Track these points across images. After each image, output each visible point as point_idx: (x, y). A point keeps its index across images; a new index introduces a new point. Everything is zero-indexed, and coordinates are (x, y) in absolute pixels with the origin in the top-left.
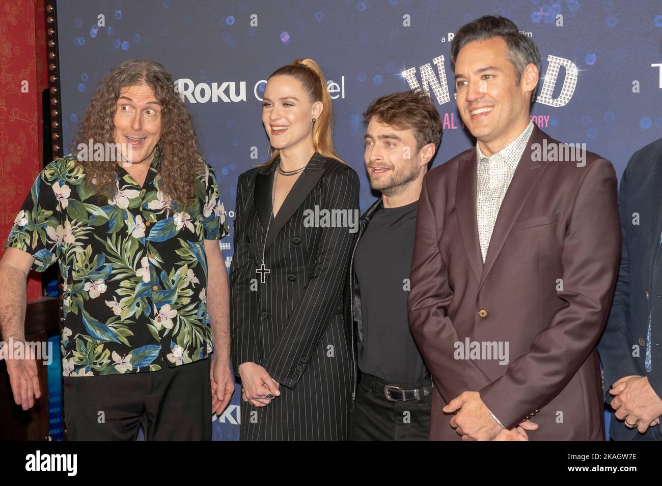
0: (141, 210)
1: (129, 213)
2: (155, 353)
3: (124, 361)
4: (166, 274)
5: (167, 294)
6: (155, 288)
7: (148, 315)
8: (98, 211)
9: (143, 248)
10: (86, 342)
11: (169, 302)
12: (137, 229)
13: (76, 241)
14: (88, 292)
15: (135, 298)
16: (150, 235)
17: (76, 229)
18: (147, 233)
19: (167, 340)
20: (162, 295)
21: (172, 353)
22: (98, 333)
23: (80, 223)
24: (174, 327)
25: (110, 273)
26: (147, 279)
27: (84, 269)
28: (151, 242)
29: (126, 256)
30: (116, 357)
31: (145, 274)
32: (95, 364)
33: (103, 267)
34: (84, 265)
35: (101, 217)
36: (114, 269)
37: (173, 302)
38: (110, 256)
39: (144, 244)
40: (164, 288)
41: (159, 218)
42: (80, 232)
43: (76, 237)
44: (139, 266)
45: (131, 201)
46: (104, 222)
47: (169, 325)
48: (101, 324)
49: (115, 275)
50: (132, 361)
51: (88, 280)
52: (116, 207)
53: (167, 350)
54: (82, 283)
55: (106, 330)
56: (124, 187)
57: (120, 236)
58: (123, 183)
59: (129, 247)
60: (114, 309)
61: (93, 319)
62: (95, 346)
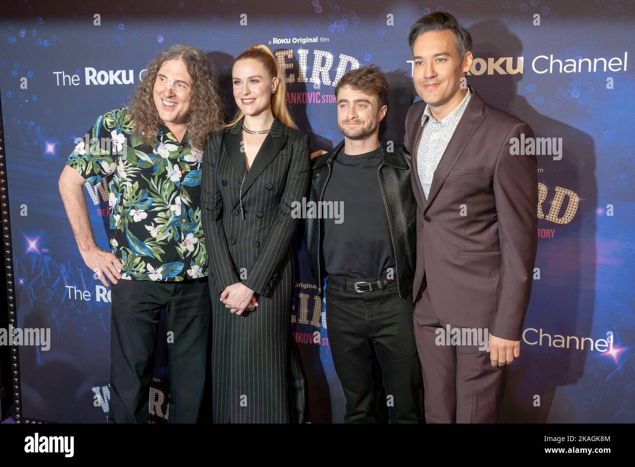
0: (178, 160)
1: (169, 162)
2: (180, 268)
3: (156, 272)
4: (193, 211)
5: (192, 226)
6: (184, 221)
7: (177, 239)
8: (145, 157)
9: (178, 189)
10: (128, 253)
11: (193, 232)
12: (175, 174)
13: (127, 177)
14: (133, 216)
15: (168, 226)
16: (184, 180)
17: (127, 168)
18: (182, 179)
19: (189, 260)
20: (188, 226)
21: (191, 269)
22: (137, 249)
23: (130, 164)
24: (195, 251)
25: (151, 205)
26: (178, 213)
27: (131, 199)
28: (184, 186)
29: (164, 194)
30: (150, 267)
31: (176, 209)
32: (133, 271)
33: (146, 200)
34: (131, 196)
35: (147, 162)
36: (154, 202)
37: (196, 232)
38: (152, 192)
39: (179, 187)
40: (190, 221)
41: (192, 168)
42: (131, 171)
43: (127, 174)
44: (173, 203)
45: (171, 153)
46: (149, 166)
47: (191, 248)
48: (141, 242)
49: (154, 207)
50: (162, 273)
51: (133, 208)
52: (159, 156)
53: (188, 267)
54: (129, 210)
55: (143, 246)
56: (166, 141)
57: (161, 179)
58: (165, 138)
59: (167, 187)
60: (151, 232)
61: (134, 237)
62: (134, 258)
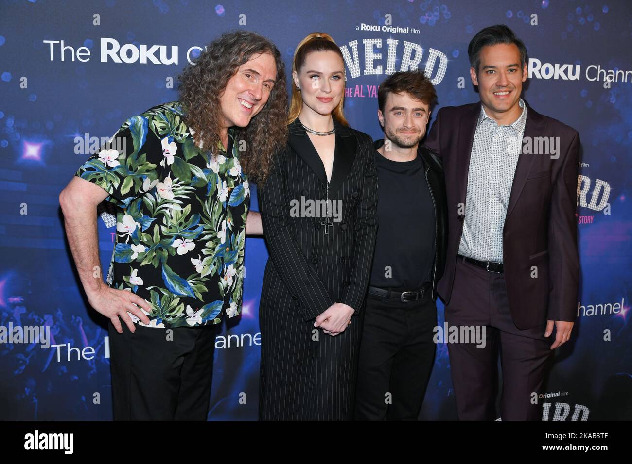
1: (219, 178)
2: (220, 308)
3: (196, 314)
4: (234, 236)
5: (233, 255)
6: (228, 249)
7: (219, 273)
8: (199, 173)
9: (224, 211)
13: (174, 198)
14: (176, 248)
15: (214, 258)
16: (230, 200)
17: (178, 187)
18: (228, 199)
20: (230, 255)
21: (230, 307)
22: (177, 288)
23: (182, 182)
24: (233, 284)
25: (201, 233)
26: (223, 240)
27: (178, 226)
28: (230, 207)
29: (214, 219)
30: (189, 309)
31: (222, 236)
32: (168, 316)
33: (196, 227)
34: (178, 222)
35: (201, 179)
36: (205, 229)
37: (235, 262)
38: (204, 218)
39: (225, 208)
40: (232, 249)
41: (236, 184)
42: (182, 191)
43: (175, 195)
44: (220, 228)
45: (221, 166)
46: (203, 185)
47: (230, 282)
48: (183, 280)
49: (204, 235)
50: (203, 316)
51: (178, 237)
52: (211, 171)
54: (172, 240)
55: (184, 285)
57: (213, 199)
59: (217, 210)
60: (196, 267)
61: (175, 274)
62: (171, 299)
